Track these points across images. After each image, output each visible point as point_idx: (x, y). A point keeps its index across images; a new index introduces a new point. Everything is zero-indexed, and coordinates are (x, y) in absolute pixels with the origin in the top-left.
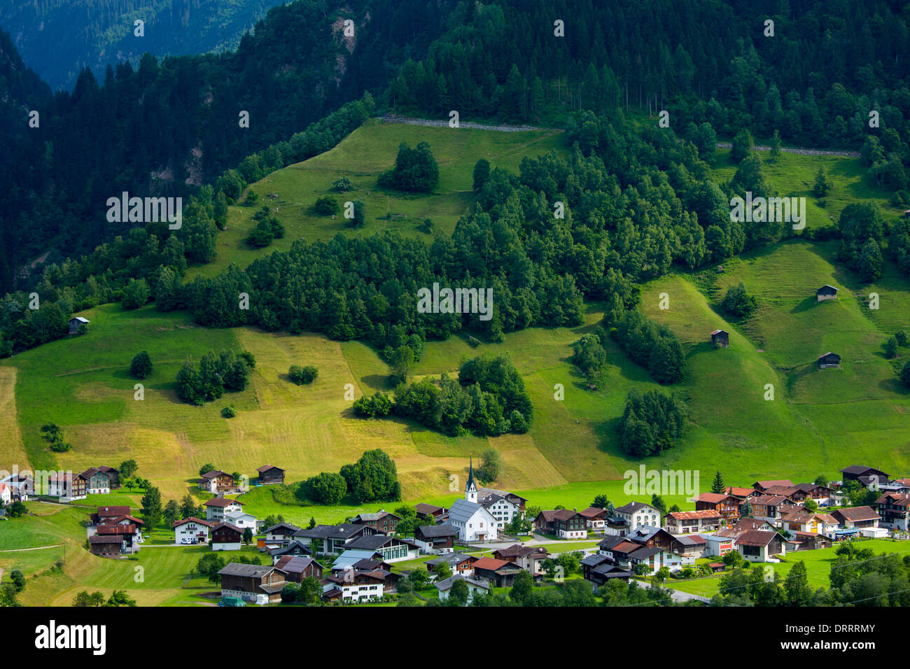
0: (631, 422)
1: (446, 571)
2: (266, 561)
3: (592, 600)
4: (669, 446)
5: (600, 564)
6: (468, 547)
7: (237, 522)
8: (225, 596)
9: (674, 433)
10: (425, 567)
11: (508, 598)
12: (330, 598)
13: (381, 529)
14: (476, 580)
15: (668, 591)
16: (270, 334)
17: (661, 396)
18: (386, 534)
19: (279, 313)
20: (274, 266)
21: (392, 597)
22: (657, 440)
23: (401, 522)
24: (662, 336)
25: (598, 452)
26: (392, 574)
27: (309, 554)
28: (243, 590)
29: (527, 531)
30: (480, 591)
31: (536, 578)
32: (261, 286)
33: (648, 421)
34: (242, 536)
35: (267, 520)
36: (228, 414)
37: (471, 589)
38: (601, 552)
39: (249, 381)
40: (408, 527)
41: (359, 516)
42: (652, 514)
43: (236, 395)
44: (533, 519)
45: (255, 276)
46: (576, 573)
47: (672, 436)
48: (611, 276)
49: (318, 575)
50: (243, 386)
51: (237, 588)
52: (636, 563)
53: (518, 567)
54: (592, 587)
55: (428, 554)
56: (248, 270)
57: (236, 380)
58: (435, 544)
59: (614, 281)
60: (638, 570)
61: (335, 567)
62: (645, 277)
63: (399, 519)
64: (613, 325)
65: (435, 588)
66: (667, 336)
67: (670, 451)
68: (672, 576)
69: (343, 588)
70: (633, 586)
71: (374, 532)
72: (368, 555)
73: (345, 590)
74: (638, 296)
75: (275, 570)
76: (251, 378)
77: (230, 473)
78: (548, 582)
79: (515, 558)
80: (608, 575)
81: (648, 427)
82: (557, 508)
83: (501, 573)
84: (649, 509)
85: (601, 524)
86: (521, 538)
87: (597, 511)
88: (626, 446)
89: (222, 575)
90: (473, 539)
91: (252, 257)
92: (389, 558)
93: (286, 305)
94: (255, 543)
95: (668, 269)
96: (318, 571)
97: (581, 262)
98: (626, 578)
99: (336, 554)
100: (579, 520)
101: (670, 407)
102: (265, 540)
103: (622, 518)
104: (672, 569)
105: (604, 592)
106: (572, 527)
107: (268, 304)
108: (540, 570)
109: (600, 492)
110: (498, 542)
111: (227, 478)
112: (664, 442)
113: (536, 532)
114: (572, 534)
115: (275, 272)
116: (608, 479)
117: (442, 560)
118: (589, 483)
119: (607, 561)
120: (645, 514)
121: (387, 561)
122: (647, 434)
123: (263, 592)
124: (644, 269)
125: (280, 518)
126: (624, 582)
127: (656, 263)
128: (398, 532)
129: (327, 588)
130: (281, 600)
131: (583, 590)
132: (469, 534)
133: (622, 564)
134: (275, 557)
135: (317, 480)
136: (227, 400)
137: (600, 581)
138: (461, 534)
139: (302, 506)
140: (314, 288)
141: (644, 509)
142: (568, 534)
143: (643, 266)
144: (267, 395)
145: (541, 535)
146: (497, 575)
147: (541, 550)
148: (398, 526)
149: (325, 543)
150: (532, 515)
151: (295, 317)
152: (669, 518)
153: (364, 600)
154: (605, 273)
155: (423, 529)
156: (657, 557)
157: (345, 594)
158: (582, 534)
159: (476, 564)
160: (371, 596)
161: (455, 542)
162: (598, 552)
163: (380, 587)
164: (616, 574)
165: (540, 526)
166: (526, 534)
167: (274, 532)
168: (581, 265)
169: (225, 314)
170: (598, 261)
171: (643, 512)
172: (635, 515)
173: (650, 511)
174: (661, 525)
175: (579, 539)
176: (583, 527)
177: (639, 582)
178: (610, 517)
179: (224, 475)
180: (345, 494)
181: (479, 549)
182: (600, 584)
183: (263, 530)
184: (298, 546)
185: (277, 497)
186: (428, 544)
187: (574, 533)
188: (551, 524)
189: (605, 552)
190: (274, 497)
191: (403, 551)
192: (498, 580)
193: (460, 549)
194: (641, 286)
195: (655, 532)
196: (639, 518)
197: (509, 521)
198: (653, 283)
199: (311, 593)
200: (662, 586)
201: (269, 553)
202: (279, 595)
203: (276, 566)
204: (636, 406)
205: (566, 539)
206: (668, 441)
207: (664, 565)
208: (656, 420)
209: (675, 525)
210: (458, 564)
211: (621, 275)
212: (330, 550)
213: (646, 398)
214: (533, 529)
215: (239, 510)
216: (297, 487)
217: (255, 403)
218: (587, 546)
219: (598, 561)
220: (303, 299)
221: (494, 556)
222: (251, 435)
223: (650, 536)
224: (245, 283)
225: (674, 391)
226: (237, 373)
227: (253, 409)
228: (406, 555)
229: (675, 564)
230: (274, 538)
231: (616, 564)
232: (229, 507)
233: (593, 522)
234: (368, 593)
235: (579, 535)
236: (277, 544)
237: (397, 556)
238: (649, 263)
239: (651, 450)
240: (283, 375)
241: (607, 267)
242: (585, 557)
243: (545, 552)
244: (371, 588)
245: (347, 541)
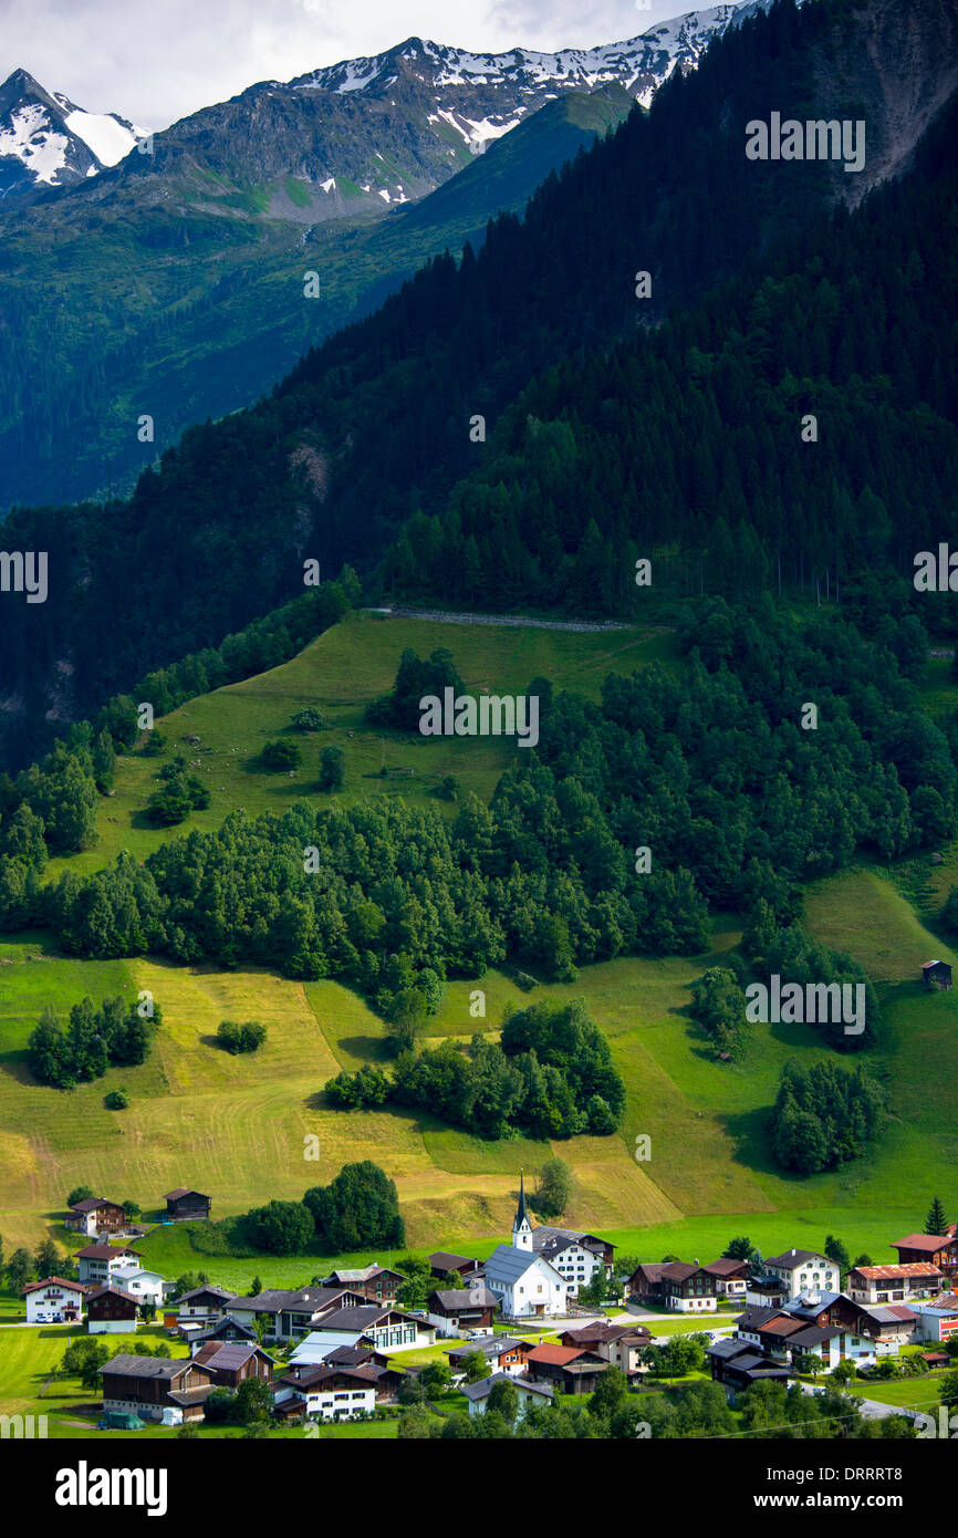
0: (790, 1114)
1: (480, 1366)
2: (179, 1352)
3: (725, 1416)
4: (853, 1156)
5: (740, 1354)
6: (517, 1326)
7: (130, 1284)
8: (110, 1410)
9: (860, 1133)
10: (445, 1360)
11: (585, 1413)
12: (285, 1414)
13: (371, 1297)
14: (530, 1381)
15: (853, 1400)
16: (187, 970)
17: (838, 1072)
18: (380, 1305)
19: (202, 934)
20: (194, 855)
21: (390, 1411)
22: (834, 1145)
23: (405, 1283)
24: (841, 972)
25: (734, 1165)
26: (391, 1372)
27: (251, 1338)
28: (140, 1400)
29: (616, 1298)
30: (537, 1401)
31: (632, 1377)
32: (172, 889)
33: (817, 1113)
34: (138, 1309)
35: (180, 1281)
36: (115, 1103)
37: (522, 1398)
38: (740, 1333)
39: (151, 1048)
40: (417, 1293)
41: (334, 1274)
42: (826, 1269)
43: (129, 1070)
44: (626, 1278)
45: (162, 873)
46: (698, 1369)
47: (857, 1139)
48: (756, 870)
49: (266, 1374)
50: (142, 1057)
51: (130, 1398)
52: (800, 1353)
53: (601, 1360)
54: (722, 1393)
55: (451, 1337)
56: (149, 863)
57: (129, 1046)
58: (462, 1321)
59: (761, 879)
60: (803, 1365)
61: (294, 1361)
62: (811, 873)
63: (401, 1279)
64: (758, 953)
65: (463, 1395)
66: (851, 971)
67: (856, 1163)
68: (860, 1374)
69: (308, 1396)
70: (795, 1392)
71: (360, 1301)
72: (350, 1340)
73: (312, 1399)
74: (801, 904)
75: (193, 1366)
76: (155, 1043)
77: (119, 1202)
78: (652, 1385)
79: (595, 1344)
80: (753, 1373)
81: (817, 1122)
82: (667, 1260)
83: (573, 1369)
84: (819, 1261)
85: (740, 1287)
86: (607, 1311)
87: (733, 1265)
88: (781, 1156)
89: (107, 1376)
90: (526, 1312)
91: (154, 840)
92: (386, 1344)
93: (213, 920)
94: (160, 1322)
95: (849, 858)
96: (266, 1367)
97: (703, 848)
98: (783, 1379)
99: (297, 1338)
100: (703, 1281)
101: (855, 1090)
102: (178, 1315)
103: (776, 1276)
104: (860, 1363)
105: (746, 1401)
106: (691, 1292)
107: (182, 920)
108: (638, 1365)
109: (737, 1233)
110: (568, 1317)
111: (113, 1211)
112: (844, 1149)
113: (631, 1300)
114: (691, 1304)
115: (194, 865)
116: (753, 1211)
117: (475, 1348)
118: (719, 1218)
119: (751, 1350)
120: (815, 1269)
121: (381, 1350)
122: (816, 1134)
123: (174, 1403)
124: (809, 859)
125: (202, 1278)
126: (780, 1385)
127: (829, 849)
128: (400, 1300)
129: (281, 1395)
130: (203, 1416)
131: (710, 1399)
132: (519, 1304)
133: (775, 1354)
134: (194, 1344)
135: (263, 1213)
136: (114, 1079)
137: (740, 1384)
138: (505, 1304)
139: (240, 1257)
140: (259, 891)
141: (813, 1261)
142: (684, 1304)
143: (807, 854)
144: (182, 1071)
145: (640, 1304)
146: (567, 1373)
147: (640, 1330)
148: (400, 1291)
149: (278, 1321)
150: (624, 1272)
151: (227, 942)
152: (854, 1277)
153: (343, 1417)
154: (745, 866)
155: (442, 1295)
156: (835, 1344)
157: (312, 1407)
158: (708, 1303)
159: (532, 1355)
160: (354, 1410)
161: (495, 1318)
162: (735, 1334)
163: (371, 1394)
164: (766, 1372)
165: (637, 1290)
166: (614, 1303)
167: (192, 1302)
168: (703, 853)
169: (111, 934)
170: (733, 845)
171: (810, 1266)
172: (798, 1272)
173: (822, 1265)
174: (842, 1290)
175: (703, 1312)
176: (709, 1291)
177: (804, 1385)
178: (756, 1275)
179: (108, 1205)
180: (310, 1237)
181: (535, 1330)
182: (739, 1389)
183: (172, 1299)
184: (231, 1325)
185: (197, 1241)
186: (450, 1320)
187: (695, 1301)
188: (657, 1287)
189: (748, 1335)
190: (192, 1242)
191: (408, 1334)
192: (568, 1382)
193: (503, 1329)
194: (805, 887)
195: (830, 1301)
196: (804, 1276)
197: (586, 1282)
198: (829, 883)
199: (253, 1405)
200: (843, 1393)
201: (183, 1338)
202: (200, 1409)
203: (196, 1359)
204: (799, 1089)
205: (681, 1312)
206: (851, 1147)
207: (848, 1356)
208: (832, 1113)
209: (865, 1289)
210: (500, 1356)
211: (771, 870)
212: (286, 1331)
213: (814, 1074)
214: (627, 1295)
215: (134, 1264)
216: (231, 1225)
217: (160, 1085)
218: (717, 1323)
219: (735, 1350)
220: (241, 912)
221: (559, 1342)
222: (155, 1138)
223: (823, 1308)
224: (145, 885)
225: (861, 1063)
226: (132, 1035)
227: (157, 1094)
228: (413, 1339)
229: (864, 1354)
230: (192, 1312)
231: (766, 1354)
232: (117, 1260)
233: (728, 1283)
234: (351, 1404)
235: (704, 1306)
236: (199, 1322)
237: (400, 1342)
238: (819, 849)
239: (823, 1162)
240: (209, 1037)
241: (748, 856)
242: (713, 1343)
243: (646, 1335)
244: (355, 1396)
245: (315, 1317)
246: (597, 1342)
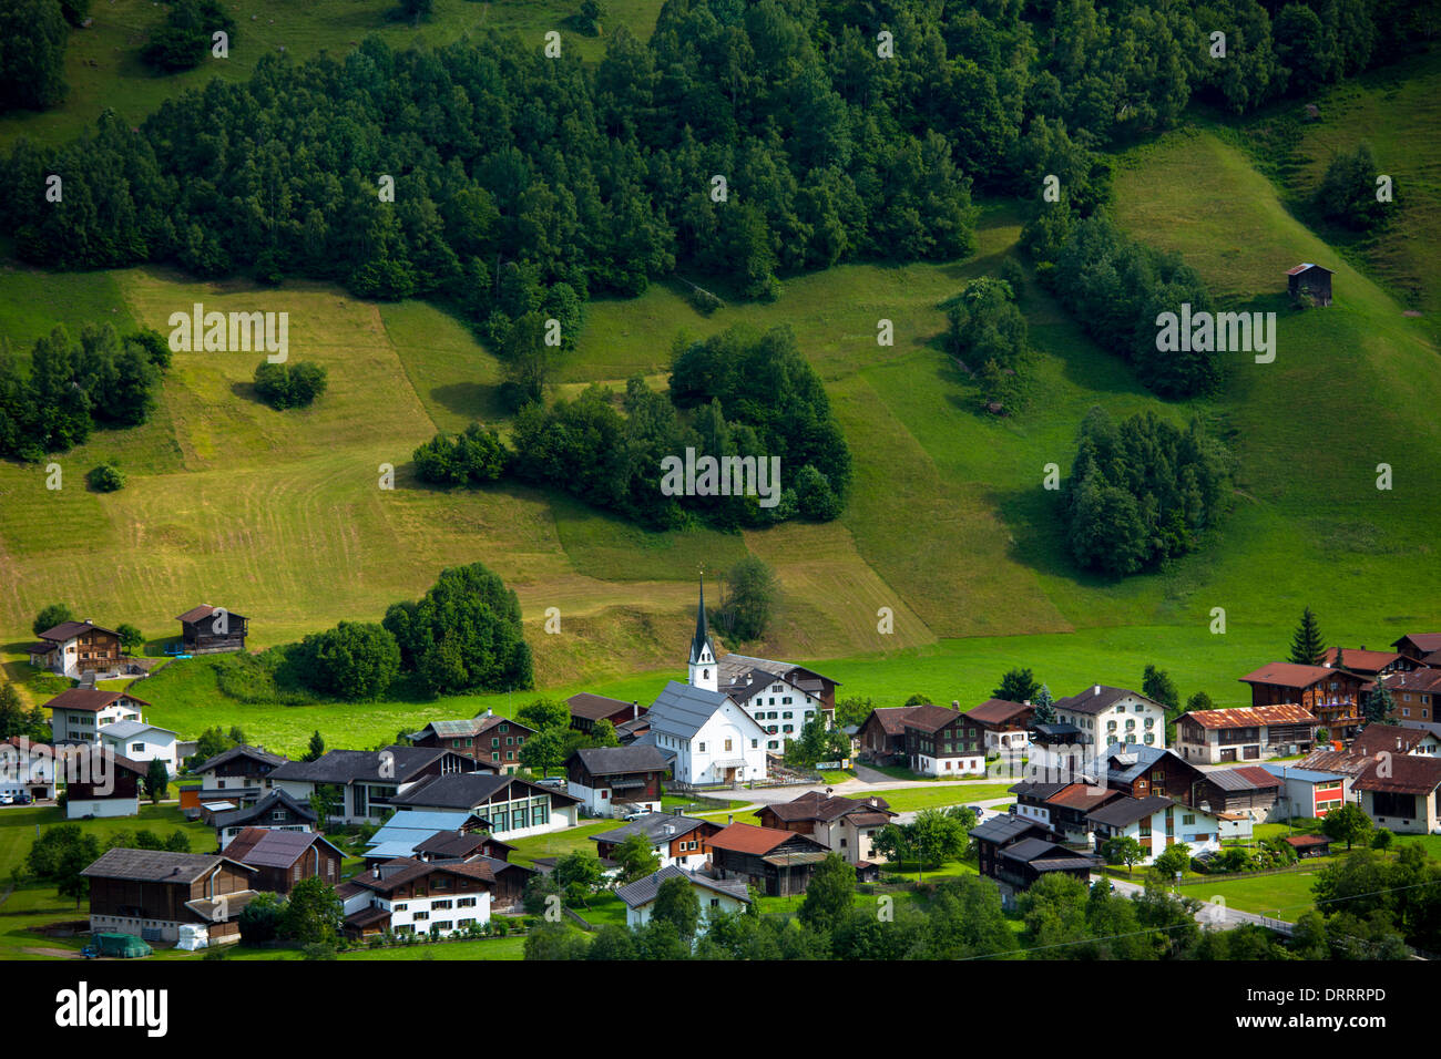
0: (1092, 490)
1: (643, 858)
2: (202, 842)
3: (1000, 926)
4: (1184, 550)
5: (1019, 837)
6: (696, 799)
7: (129, 746)
8: (97, 930)
9: (1195, 516)
10: (593, 847)
11: (795, 923)
12: (360, 930)
13: (484, 758)
14: (715, 878)
15: (1186, 904)
16: (207, 287)
17: (1163, 428)
18: (496, 770)
19: (228, 233)
20: (213, 116)
21: (512, 924)
22: (1155, 534)
23: (533, 739)
24: (1166, 281)
25: (1010, 565)
26: (513, 868)
27: (308, 821)
28: (145, 914)
29: (839, 758)
30: (726, 907)
31: (865, 870)
32: (181, 167)
33: (1132, 489)
34: (141, 782)
35: (202, 741)
36: (103, 483)
37: (704, 901)
38: (1020, 808)
39: (156, 401)
40: (550, 753)
41: (430, 727)
42: (1145, 714)
43: (122, 435)
44: (854, 729)
45: (166, 143)
46: (959, 859)
47: (1191, 525)
48: (1040, 135)
49: (331, 872)
50: (141, 414)
51: (128, 911)
52: (1108, 836)
53: (819, 847)
54: (996, 894)
55: (600, 816)
56: (147, 128)
57: (123, 398)
58: (616, 792)
59: (1048, 148)
60: (1112, 853)
61: (372, 853)
62: (1123, 138)
63: (528, 733)
64: (1044, 257)
65: (617, 899)
66: (1180, 281)
67: (1188, 559)
68: (1196, 866)
69: (393, 904)
70: (1100, 892)
71: (468, 765)
72: (453, 821)
73: (398, 908)
74: (1107, 184)
75: (224, 863)
76: (161, 395)
77: (112, 626)
78: (892, 882)
79: (810, 824)
80: (1039, 865)
81: (1131, 502)
82: (913, 702)
83: (778, 860)
84: (1135, 702)
85: (1020, 740)
86: (827, 777)
87: (1010, 709)
88: (1079, 551)
89: (93, 879)
90: (707, 780)
91: (157, 94)
92: (505, 828)
93: (244, 212)
94: (173, 798)
95: (1181, 114)
96: (331, 864)
97: (966, 102)
98: (1083, 873)
99: (375, 821)
100: (967, 732)
101: (1187, 454)
102: (200, 789)
103: (1072, 725)
104: (1196, 850)
105: (1029, 906)
106: (948, 749)
107: (200, 211)
108: (872, 854)
109: (1016, 662)
110: (770, 786)
111: (102, 640)
112: (1172, 541)
113: (862, 760)
114: (948, 766)
115: (214, 130)
116: (1036, 631)
117: (633, 831)
118: (988, 641)
119: (1036, 831)
120: (1128, 715)
121: (500, 836)
122: (1129, 519)
123: (195, 918)
124: (1121, 116)
125: (236, 735)
126: (1079, 882)
127: (1151, 101)
128: (527, 764)
129: (353, 904)
130: (238, 936)
131: (977, 902)
132: (700, 765)
133: (1071, 837)
134: (225, 832)
135: (327, 642)
136: (100, 448)
137: (1020, 880)
138: (679, 768)
139: (291, 704)
140: (311, 171)
141: (1125, 703)
142: (938, 766)
143: (1118, 109)
144: (201, 436)
145: (874, 767)
146: (769, 866)
147: (875, 803)
148: (525, 750)
149: (348, 795)
150: (851, 720)
151: (265, 245)
152: (1186, 723)
153: (444, 933)
154: (1025, 128)
155: (587, 755)
156: (1159, 821)
157: (399, 919)
158: (973, 764)
159: (718, 841)
160: (461, 923)
161: (663, 787)
162: (1013, 809)
163: (484, 900)
164: (1058, 862)
165: (870, 745)
166: (836, 765)
167: (221, 770)
168: (965, 109)
169: (93, 237)
170: (1008, 98)
171: (1122, 709)
172: (1103, 719)
173: (1139, 709)
174: (1168, 743)
175: (966, 776)
176: (975, 747)
177: (1115, 882)
178: (1042, 722)
179: (95, 632)
180: (394, 673)
181: (723, 804)
182: (1019, 888)
183: (192, 766)
184: (280, 802)
185: (227, 684)
186: (598, 792)
187: (954, 761)
188: (898, 741)
189: (1031, 809)
190: (220, 685)
191: (538, 812)
192: (770, 879)
193: (675, 803)
194: (1113, 158)
195: (1151, 760)
196: (1112, 725)
197: (796, 735)
198: (1145, 152)
199: (313, 917)
200: (1171, 893)
201: (210, 822)
202: (235, 925)
203: (227, 853)
204: (1104, 452)
205: (933, 777)
206: (1180, 535)
207: (1177, 841)
208: (1153, 487)
209: (1202, 742)
210: (672, 842)
211: (1063, 133)
212: (359, 811)
213: (1127, 431)
214: (855, 754)
215: (135, 717)
216: (278, 658)
217: (171, 455)
218: (988, 793)
219: (1014, 832)
220: (286, 200)
221: (757, 822)
222: (164, 534)
223: (1140, 770)
224: (142, 160)
225: (1196, 414)
226: (125, 383)
227: (165, 469)
228: (545, 820)
229: (1202, 837)
230: (221, 784)
231: (1058, 838)
232: (109, 712)
233: (1001, 735)
234: (455, 914)
235: (967, 768)
236: (230, 800)
237: (525, 824)
238: (1134, 102)
239: (1139, 559)
240: (241, 385)
241: (1030, 113)
242: (981, 821)
243: (883, 810)
244: (461, 903)
245: (402, 789)
246: (812, 822)
